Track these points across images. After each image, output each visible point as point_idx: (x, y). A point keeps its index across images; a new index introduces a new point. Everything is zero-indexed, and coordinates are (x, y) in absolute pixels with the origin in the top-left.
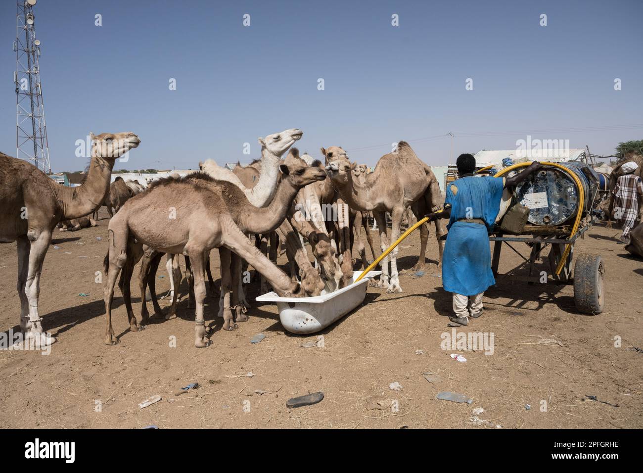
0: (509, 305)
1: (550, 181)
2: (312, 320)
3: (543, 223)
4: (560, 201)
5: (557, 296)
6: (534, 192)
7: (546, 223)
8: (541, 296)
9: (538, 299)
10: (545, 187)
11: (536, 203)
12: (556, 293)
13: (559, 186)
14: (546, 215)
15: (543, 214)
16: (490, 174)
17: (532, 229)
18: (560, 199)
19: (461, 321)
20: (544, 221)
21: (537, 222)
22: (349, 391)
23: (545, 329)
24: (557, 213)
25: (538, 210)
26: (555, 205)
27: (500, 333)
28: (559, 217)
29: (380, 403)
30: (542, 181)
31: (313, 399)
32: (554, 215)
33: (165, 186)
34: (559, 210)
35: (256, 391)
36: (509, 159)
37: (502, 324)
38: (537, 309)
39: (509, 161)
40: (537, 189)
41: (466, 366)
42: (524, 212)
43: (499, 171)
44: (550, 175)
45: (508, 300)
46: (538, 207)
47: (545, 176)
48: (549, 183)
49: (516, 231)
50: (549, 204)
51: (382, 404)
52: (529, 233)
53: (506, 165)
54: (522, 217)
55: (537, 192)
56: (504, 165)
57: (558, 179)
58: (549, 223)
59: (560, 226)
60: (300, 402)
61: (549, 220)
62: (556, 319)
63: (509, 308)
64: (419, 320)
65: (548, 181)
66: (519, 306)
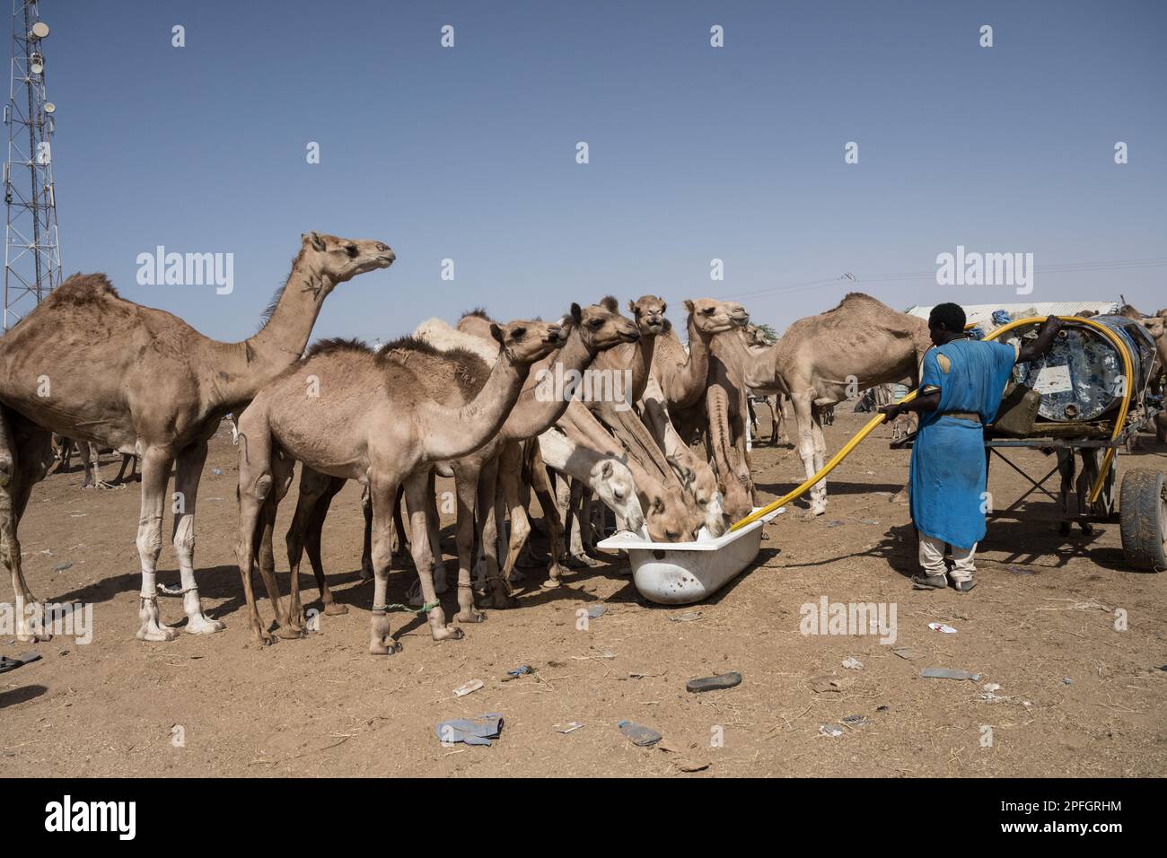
0: (1008, 561)
1: (1075, 347)
2: (692, 580)
3: (1064, 417)
4: (1094, 380)
5: (1089, 548)
6: (1048, 367)
7: (1070, 417)
8: (1062, 548)
9: (1058, 553)
10: (1065, 357)
11: (1051, 384)
12: (1088, 544)
13: (1090, 355)
14: (1070, 404)
15: (1064, 402)
16: (970, 336)
17: (1046, 428)
18: (1093, 376)
19: (934, 581)
20: (1065, 414)
21: (1054, 417)
22: (778, 671)
23: (1077, 591)
24: (1087, 399)
25: (1055, 396)
26: (1084, 386)
27: (1004, 597)
28: (1091, 406)
29: (835, 682)
30: (1062, 347)
31: (726, 681)
32: (1082, 403)
33: (328, 356)
34: (1091, 394)
35: (631, 673)
36: (1003, 312)
37: (1003, 585)
38: (1058, 566)
39: (1004, 316)
40: (1053, 361)
41: (957, 638)
42: (1032, 399)
43: (986, 331)
44: (1074, 337)
45: (1006, 555)
46: (1054, 392)
47: (1065, 339)
48: (1072, 350)
49: (1020, 431)
50: (1073, 385)
51: (839, 685)
52: (1042, 434)
53: (999, 323)
54: (1029, 407)
55: (1053, 365)
56: (995, 321)
57: (1088, 344)
58: (1075, 416)
59: (1093, 422)
60: (707, 684)
61: (1075, 411)
62: (1093, 578)
63: (1011, 566)
64: (862, 582)
65: (1071, 347)
66: (1026, 562)
